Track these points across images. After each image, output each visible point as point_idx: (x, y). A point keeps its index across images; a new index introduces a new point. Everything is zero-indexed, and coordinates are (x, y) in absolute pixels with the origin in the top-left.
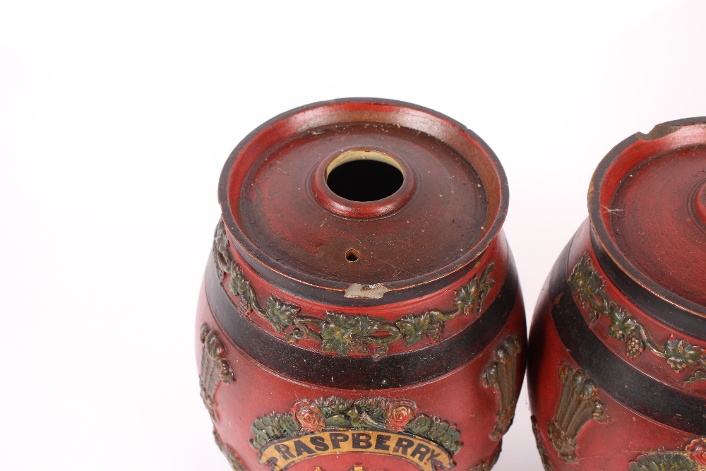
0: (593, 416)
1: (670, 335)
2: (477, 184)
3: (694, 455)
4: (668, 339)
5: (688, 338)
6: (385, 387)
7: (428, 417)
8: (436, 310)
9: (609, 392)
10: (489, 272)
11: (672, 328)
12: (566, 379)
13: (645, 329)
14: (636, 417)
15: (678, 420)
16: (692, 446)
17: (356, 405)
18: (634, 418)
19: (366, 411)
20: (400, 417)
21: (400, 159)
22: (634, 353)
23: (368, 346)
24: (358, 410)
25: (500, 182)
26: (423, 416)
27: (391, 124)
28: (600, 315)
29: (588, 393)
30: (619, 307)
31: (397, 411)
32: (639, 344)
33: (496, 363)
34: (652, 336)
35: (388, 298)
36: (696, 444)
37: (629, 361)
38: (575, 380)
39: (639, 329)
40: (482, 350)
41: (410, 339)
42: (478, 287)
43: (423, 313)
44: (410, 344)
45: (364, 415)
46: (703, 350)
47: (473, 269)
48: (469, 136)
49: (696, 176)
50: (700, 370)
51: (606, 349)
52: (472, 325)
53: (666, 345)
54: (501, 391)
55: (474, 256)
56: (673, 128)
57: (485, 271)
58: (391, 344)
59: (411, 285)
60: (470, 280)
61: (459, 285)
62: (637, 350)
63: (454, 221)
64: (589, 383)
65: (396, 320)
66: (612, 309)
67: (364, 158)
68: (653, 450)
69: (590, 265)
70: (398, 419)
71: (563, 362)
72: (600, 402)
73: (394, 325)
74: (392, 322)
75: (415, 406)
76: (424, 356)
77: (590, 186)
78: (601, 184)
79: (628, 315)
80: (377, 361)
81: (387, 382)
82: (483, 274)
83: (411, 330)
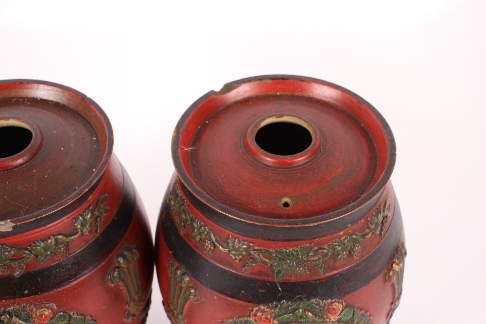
0: (190, 298)
1: (229, 235)
2: (93, 137)
3: (256, 319)
4: (228, 239)
5: (241, 237)
6: (28, 295)
7: (66, 313)
8: (60, 234)
9: (197, 280)
10: (102, 202)
11: (229, 231)
12: (171, 273)
13: (213, 233)
14: (217, 296)
15: (243, 295)
16: (255, 313)
17: (7, 312)
18: (215, 297)
19: (15, 315)
20: (42, 316)
21: (31, 124)
22: (209, 251)
23: (10, 267)
24: (9, 315)
25: (107, 135)
26: (62, 313)
27: (33, 98)
28: (186, 226)
29: (184, 282)
30: (196, 218)
31: (39, 312)
32: (210, 244)
33: (118, 268)
34: (218, 237)
35: (16, 230)
36: (257, 311)
37: (207, 256)
38: (176, 274)
39: (210, 233)
40: (104, 260)
41: (40, 258)
42: (93, 214)
43: (49, 238)
44: (42, 261)
45: (14, 319)
46: (251, 244)
47: (87, 201)
48: (88, 102)
49: (249, 119)
50: (252, 258)
51: (192, 249)
52: (93, 242)
53: (228, 243)
54: (127, 287)
55: (83, 192)
56: (236, 85)
57: (99, 201)
58: (27, 264)
59: (32, 219)
60: (86, 209)
61: (76, 214)
62: (210, 249)
63: (71, 167)
64: (184, 275)
65: (26, 245)
66: (192, 220)
67: (5, 125)
68: (231, 318)
69: (177, 190)
70: (41, 318)
71: (168, 261)
72: (193, 288)
73: (27, 249)
74: (26, 247)
75: (55, 307)
76: (56, 269)
77: (174, 133)
78: (181, 130)
79: (202, 223)
80: (18, 277)
81: (29, 291)
82: (97, 205)
83: (40, 252)
